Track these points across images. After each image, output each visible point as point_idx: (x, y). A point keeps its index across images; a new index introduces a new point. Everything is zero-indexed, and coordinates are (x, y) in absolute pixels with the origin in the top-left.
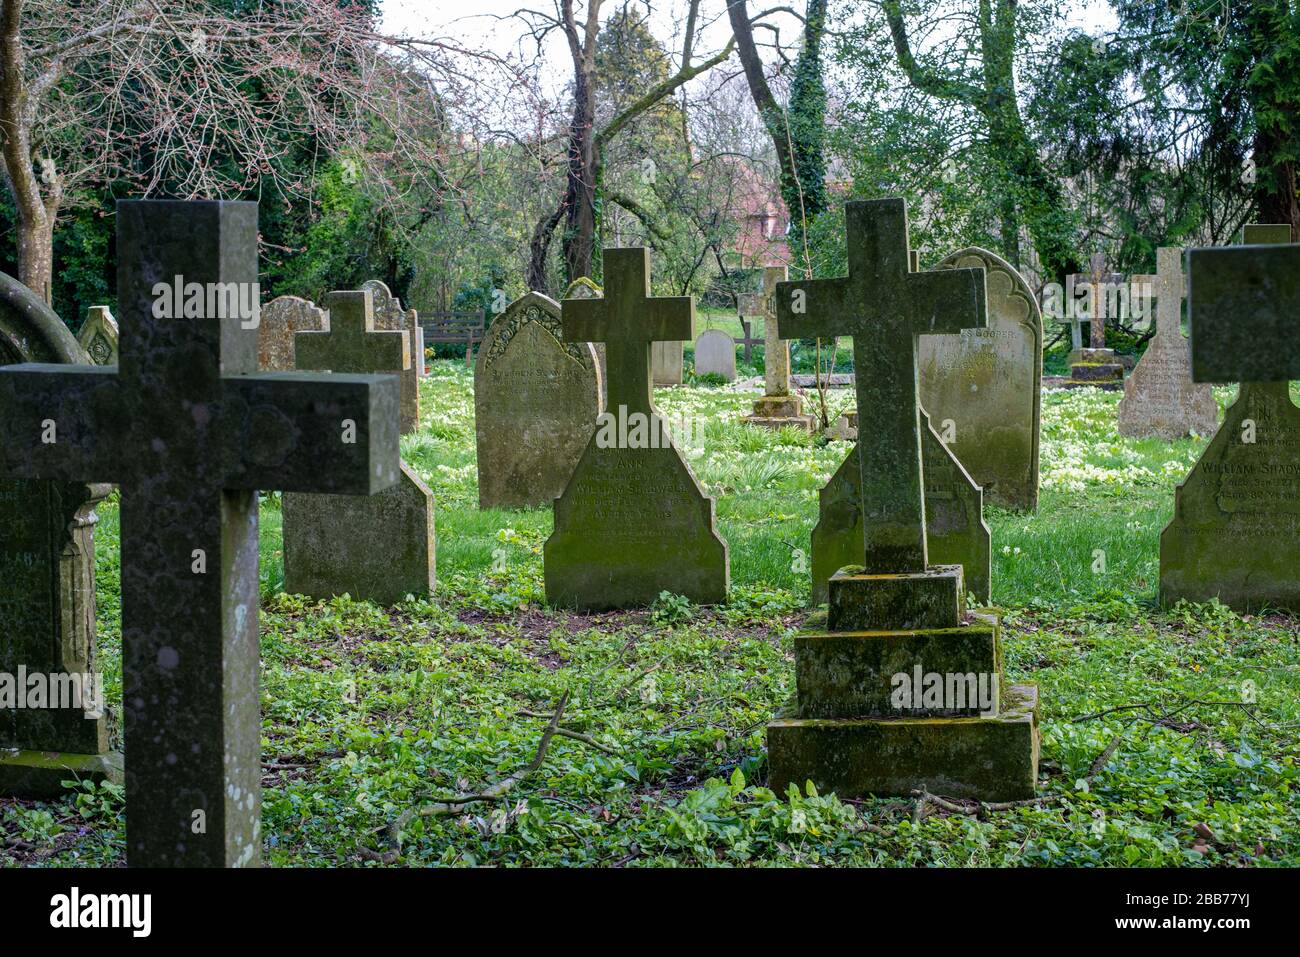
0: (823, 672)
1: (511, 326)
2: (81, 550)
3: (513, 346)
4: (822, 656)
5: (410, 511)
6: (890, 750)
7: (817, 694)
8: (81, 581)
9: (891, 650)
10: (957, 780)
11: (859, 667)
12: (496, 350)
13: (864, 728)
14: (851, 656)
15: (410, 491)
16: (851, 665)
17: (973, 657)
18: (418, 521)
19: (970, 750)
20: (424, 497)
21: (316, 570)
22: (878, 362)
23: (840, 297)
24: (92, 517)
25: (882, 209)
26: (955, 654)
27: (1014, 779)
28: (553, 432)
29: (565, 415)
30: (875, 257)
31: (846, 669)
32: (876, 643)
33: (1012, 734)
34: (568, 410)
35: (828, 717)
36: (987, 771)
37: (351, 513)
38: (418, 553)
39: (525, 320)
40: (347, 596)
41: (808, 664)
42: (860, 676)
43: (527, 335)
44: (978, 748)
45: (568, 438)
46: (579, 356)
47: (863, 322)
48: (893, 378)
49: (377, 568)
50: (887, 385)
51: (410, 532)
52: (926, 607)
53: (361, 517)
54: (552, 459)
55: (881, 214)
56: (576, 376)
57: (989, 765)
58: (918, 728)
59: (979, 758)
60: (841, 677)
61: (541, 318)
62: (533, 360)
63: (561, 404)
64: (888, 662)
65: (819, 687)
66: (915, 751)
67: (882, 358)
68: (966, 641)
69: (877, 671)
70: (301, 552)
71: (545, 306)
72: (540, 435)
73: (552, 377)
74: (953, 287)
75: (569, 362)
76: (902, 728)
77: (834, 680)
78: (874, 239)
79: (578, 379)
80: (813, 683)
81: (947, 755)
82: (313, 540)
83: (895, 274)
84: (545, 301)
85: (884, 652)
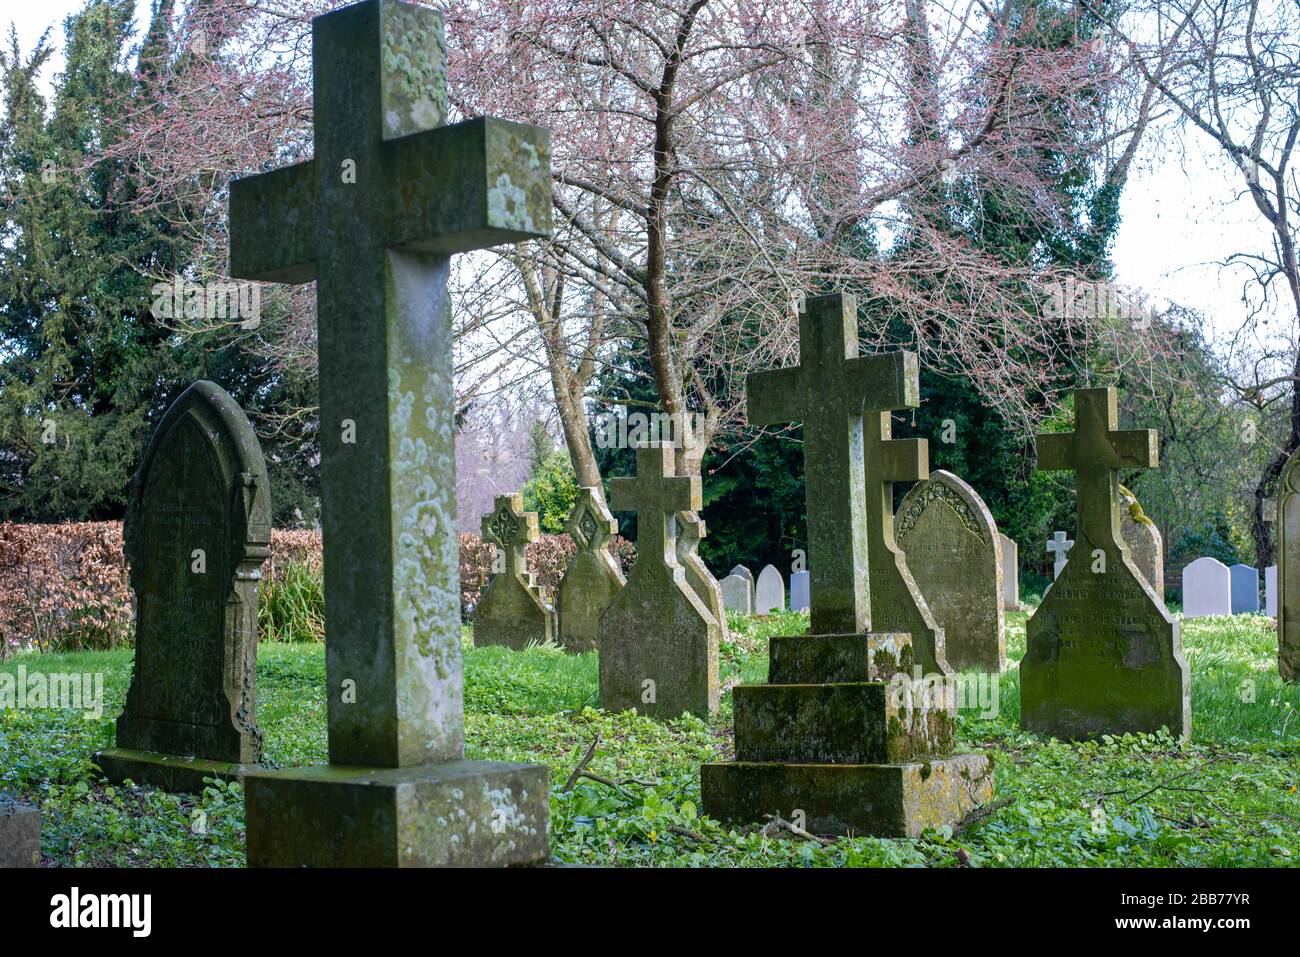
0: (753, 719)
1: (919, 502)
2: (242, 599)
3: (921, 521)
4: (753, 704)
5: (694, 638)
6: (792, 790)
7: (749, 738)
8: (241, 623)
9: (805, 699)
10: (844, 821)
11: (781, 715)
12: (906, 525)
13: (773, 769)
14: (775, 704)
15: (695, 619)
16: (775, 713)
17: (869, 708)
18: (701, 647)
19: (853, 792)
20: (706, 625)
21: (622, 690)
22: (821, 440)
23: (793, 384)
24: (256, 574)
25: (826, 303)
26: (855, 704)
27: (889, 823)
28: (956, 604)
29: (966, 587)
30: (820, 346)
31: (771, 716)
32: (794, 692)
33: (887, 779)
34: (969, 583)
35: (757, 761)
36: (867, 814)
37: (650, 639)
38: (700, 676)
39: (931, 497)
40: (634, 710)
41: (743, 711)
42: (782, 723)
43: (932, 511)
44: (861, 791)
45: (970, 610)
46: (979, 531)
47: (810, 405)
48: (833, 455)
49: (668, 689)
50: (828, 461)
51: (694, 657)
52: (843, 663)
53: (658, 642)
54: (955, 630)
55: (825, 308)
56: (977, 550)
57: (869, 808)
58: (813, 770)
59: (861, 800)
60: (767, 724)
61: (946, 494)
62: (938, 534)
63: (963, 577)
64: (802, 711)
65: (751, 732)
66: (811, 791)
67: (824, 437)
68: (863, 693)
69: (795, 719)
70: (612, 674)
71: (949, 484)
72: (944, 606)
73: (955, 550)
74: (879, 371)
75: (970, 537)
76: (801, 769)
77: (762, 727)
78: (819, 330)
79: (978, 553)
80: (747, 730)
81: (835, 797)
82: (621, 663)
83: (835, 361)
84: (949, 478)
85: (800, 701)
